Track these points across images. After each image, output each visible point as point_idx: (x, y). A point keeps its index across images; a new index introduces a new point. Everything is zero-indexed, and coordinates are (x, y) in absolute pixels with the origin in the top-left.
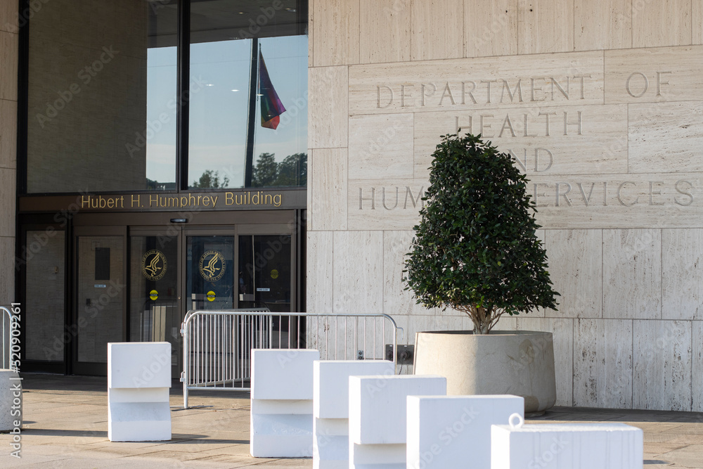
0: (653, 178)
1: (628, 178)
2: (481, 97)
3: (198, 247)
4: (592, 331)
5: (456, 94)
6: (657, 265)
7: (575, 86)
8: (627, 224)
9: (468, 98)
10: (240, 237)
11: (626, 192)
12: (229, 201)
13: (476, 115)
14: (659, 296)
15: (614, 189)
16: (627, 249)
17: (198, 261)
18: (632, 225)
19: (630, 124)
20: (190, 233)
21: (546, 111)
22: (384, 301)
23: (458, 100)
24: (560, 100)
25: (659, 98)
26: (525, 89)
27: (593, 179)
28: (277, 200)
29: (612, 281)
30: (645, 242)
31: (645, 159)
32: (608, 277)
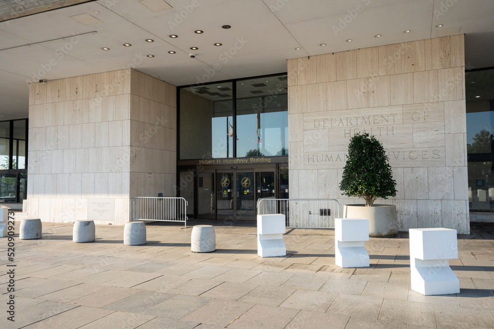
0: (423, 149)
1: (413, 149)
2: (354, 123)
3: (240, 177)
4: (400, 204)
5: (345, 122)
6: (426, 180)
7: (391, 118)
8: (413, 166)
9: (349, 123)
10: (256, 173)
11: (412, 155)
12: (252, 161)
13: (352, 129)
14: (427, 191)
15: (408, 153)
16: (414, 174)
17: (241, 181)
18: (415, 166)
19: (414, 130)
20: (238, 172)
21: (380, 127)
22: (318, 194)
23: (345, 124)
24: (385, 123)
25: (425, 121)
26: (371, 119)
27: (399, 150)
28: (269, 160)
29: (408, 186)
30: (422, 172)
31: (420, 143)
32: (406, 185)
